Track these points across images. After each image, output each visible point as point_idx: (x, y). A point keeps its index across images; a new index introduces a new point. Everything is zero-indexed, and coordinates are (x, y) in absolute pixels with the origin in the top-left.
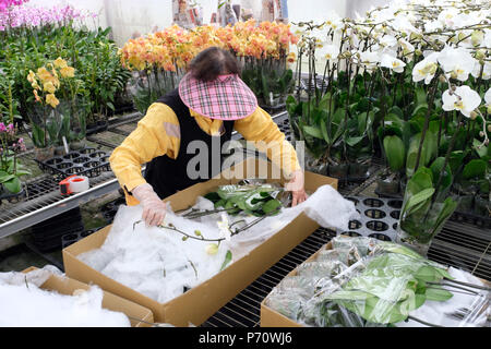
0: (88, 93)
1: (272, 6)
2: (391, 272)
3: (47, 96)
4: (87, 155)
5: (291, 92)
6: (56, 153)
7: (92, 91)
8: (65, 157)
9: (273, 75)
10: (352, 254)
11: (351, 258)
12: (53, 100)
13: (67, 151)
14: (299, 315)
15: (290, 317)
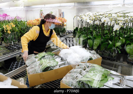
0: (19, 32)
1: (61, 15)
2: (97, 72)
3: (8, 31)
4: (18, 45)
5: (65, 33)
6: (10, 45)
7: (20, 31)
8: (12, 46)
9: (61, 29)
10: (85, 67)
11: (85, 68)
12: (9, 32)
13: (13, 44)
14: (72, 85)
15: (69, 86)
